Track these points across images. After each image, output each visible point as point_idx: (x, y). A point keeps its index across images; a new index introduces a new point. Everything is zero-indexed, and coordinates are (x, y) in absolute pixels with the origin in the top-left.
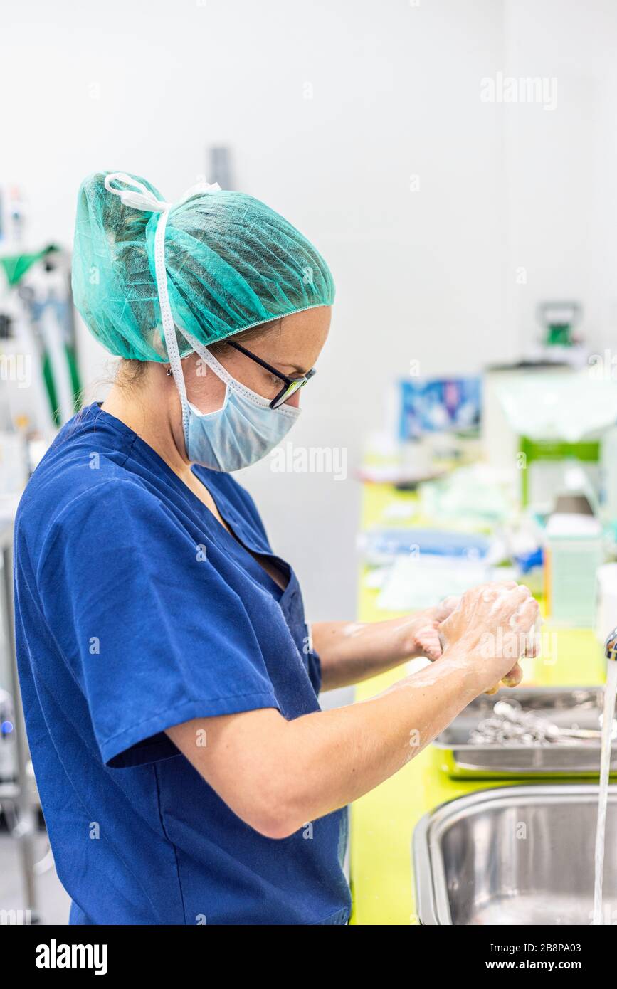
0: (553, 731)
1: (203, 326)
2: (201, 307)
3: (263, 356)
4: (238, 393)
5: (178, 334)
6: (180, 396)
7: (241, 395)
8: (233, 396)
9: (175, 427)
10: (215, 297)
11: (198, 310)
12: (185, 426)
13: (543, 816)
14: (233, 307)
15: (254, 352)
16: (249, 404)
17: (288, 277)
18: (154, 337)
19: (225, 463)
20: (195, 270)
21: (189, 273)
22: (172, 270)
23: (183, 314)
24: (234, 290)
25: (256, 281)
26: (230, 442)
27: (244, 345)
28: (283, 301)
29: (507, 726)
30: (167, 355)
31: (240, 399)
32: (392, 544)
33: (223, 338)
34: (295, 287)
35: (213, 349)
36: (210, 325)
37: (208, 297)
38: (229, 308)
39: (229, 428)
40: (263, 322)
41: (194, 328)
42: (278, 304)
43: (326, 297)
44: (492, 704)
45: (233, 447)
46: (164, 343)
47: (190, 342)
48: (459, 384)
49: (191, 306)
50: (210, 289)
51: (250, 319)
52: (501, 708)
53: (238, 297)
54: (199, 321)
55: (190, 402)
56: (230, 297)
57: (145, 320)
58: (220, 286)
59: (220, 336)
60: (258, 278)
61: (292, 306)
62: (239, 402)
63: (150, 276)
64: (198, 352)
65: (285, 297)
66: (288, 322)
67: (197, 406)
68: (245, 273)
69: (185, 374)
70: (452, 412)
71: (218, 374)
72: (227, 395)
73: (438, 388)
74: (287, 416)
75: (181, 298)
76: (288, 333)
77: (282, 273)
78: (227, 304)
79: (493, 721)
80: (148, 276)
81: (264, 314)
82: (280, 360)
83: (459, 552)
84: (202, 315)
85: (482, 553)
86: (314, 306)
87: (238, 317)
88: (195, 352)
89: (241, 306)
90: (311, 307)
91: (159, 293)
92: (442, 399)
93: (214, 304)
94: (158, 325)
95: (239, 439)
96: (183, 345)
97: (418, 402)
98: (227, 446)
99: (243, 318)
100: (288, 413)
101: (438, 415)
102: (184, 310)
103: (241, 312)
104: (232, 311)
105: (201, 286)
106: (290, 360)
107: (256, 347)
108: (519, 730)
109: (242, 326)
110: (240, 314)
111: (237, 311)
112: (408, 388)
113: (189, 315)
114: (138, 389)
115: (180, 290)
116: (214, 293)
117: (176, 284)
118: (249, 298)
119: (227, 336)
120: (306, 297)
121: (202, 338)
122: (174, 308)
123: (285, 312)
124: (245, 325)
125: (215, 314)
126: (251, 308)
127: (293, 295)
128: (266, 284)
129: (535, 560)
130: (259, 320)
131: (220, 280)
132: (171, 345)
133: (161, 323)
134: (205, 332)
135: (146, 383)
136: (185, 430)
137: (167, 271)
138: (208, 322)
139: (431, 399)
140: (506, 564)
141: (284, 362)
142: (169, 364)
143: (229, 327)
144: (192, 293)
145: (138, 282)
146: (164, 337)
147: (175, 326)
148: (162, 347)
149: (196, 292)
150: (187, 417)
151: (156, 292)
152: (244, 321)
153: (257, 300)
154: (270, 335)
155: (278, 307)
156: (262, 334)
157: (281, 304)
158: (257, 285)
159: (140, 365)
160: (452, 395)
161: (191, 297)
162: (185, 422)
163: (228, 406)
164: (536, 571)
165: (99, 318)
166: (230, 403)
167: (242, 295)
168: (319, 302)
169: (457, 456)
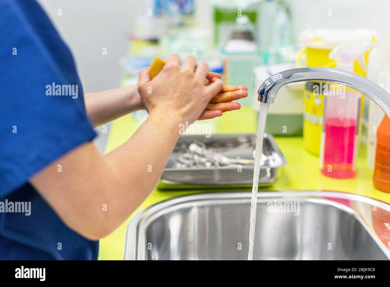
0: (225, 160)
13: (218, 213)
29: (196, 157)
44: (188, 145)
52: (193, 147)
70: (181, 6)
79: (187, 155)
108: (203, 160)
169: (181, 25)
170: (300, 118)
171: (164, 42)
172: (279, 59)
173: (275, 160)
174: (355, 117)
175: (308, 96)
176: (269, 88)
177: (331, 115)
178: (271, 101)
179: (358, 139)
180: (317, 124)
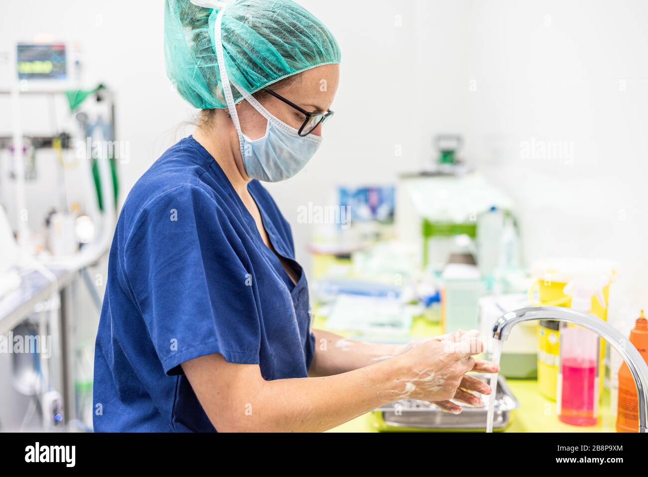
1: (248, 81)
2: (246, 67)
3: (291, 99)
4: (276, 125)
5: (232, 87)
6: (236, 130)
7: (278, 127)
8: (272, 128)
9: (236, 151)
10: (254, 60)
11: (244, 69)
12: (242, 151)
14: (267, 66)
15: (285, 97)
16: (284, 133)
17: (304, 44)
18: (217, 91)
19: (272, 175)
20: (240, 42)
21: (237, 45)
22: (226, 44)
23: (234, 73)
24: (267, 54)
25: (281, 48)
26: (273, 161)
27: (277, 92)
28: (301, 60)
30: (226, 102)
31: (277, 129)
32: (335, 288)
33: (262, 87)
34: (309, 50)
35: (256, 96)
36: (253, 79)
37: (250, 60)
38: (265, 67)
39: (271, 150)
40: (289, 75)
41: (242, 82)
42: (299, 63)
43: (333, 57)
45: (276, 164)
46: (223, 94)
47: (241, 92)
48: (379, 191)
49: (239, 68)
50: (250, 54)
51: (280, 74)
53: (270, 58)
54: (245, 77)
55: (243, 133)
56: (264, 59)
57: (209, 78)
58: (257, 52)
59: (260, 86)
60: (282, 45)
61: (308, 64)
62: (277, 132)
63: (212, 50)
64: (247, 99)
65: (303, 58)
66: (305, 76)
67: (248, 136)
68: (274, 43)
69: (239, 115)
70: (374, 210)
71: (262, 113)
72: (268, 127)
73: (364, 193)
74: (313, 142)
75: (233, 63)
76: (307, 81)
77: (300, 41)
78: (263, 64)
80: (210, 50)
81: (289, 70)
82: (303, 102)
83: (382, 294)
84: (247, 73)
85: (397, 295)
86: (324, 64)
87: (271, 72)
88: (245, 99)
89: (273, 65)
90: (322, 64)
91: (218, 61)
92: (367, 201)
93: (254, 65)
94: (219, 82)
95: (279, 157)
96: (236, 94)
97: (351, 202)
98: (272, 163)
99: (275, 73)
100: (313, 140)
101: (364, 211)
102: (234, 70)
103: (273, 69)
104: (266, 69)
105: (245, 54)
106: (310, 101)
107: (285, 92)
109: (274, 79)
110: (272, 71)
111: (270, 69)
112: (344, 193)
113: (238, 74)
114: (211, 129)
115: (231, 57)
116: (254, 57)
117: (228, 53)
118: (277, 59)
119: (264, 86)
120: (318, 57)
121: (248, 88)
122: (228, 69)
123: (304, 68)
124: (277, 78)
125: (255, 71)
126: (280, 66)
127: (308, 56)
128: (289, 49)
129: (435, 299)
130: (285, 74)
131: (257, 48)
132: (228, 95)
133: (221, 81)
134: (250, 84)
135: (215, 124)
136: (242, 154)
137: (223, 45)
138: (251, 77)
139: (359, 201)
140: (414, 303)
141: (307, 103)
142: (228, 109)
143: (265, 80)
144: (239, 57)
145: (204, 55)
146: (223, 90)
147: (230, 82)
148: (222, 96)
149: (241, 57)
150: (242, 144)
151: (217, 60)
152: (275, 75)
153: (283, 59)
154: (294, 84)
155: (299, 65)
156: (289, 84)
157: (300, 62)
158: (283, 50)
159: (210, 112)
160: (374, 198)
161: (238, 61)
162: (241, 148)
163: (269, 135)
164: (435, 306)
165: (181, 82)
166: (271, 133)
167: (273, 57)
168: (328, 61)
169: (378, 236)
170: (534, 358)
171: (358, 258)
172: (507, 289)
173: (507, 404)
174: (594, 357)
175: (543, 333)
176: (503, 326)
177: (567, 355)
178: (505, 338)
179: (599, 381)
180: (553, 365)
